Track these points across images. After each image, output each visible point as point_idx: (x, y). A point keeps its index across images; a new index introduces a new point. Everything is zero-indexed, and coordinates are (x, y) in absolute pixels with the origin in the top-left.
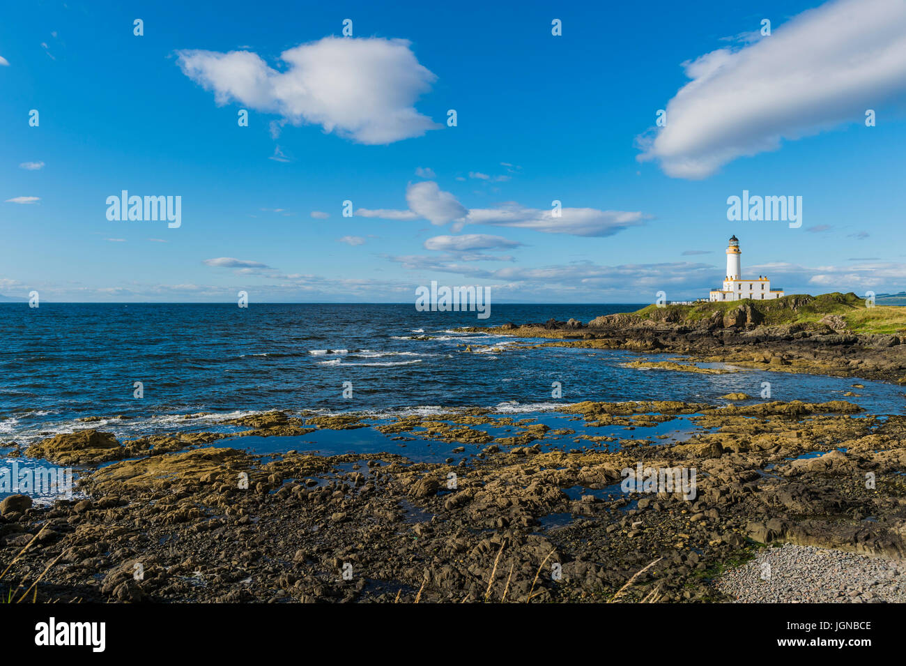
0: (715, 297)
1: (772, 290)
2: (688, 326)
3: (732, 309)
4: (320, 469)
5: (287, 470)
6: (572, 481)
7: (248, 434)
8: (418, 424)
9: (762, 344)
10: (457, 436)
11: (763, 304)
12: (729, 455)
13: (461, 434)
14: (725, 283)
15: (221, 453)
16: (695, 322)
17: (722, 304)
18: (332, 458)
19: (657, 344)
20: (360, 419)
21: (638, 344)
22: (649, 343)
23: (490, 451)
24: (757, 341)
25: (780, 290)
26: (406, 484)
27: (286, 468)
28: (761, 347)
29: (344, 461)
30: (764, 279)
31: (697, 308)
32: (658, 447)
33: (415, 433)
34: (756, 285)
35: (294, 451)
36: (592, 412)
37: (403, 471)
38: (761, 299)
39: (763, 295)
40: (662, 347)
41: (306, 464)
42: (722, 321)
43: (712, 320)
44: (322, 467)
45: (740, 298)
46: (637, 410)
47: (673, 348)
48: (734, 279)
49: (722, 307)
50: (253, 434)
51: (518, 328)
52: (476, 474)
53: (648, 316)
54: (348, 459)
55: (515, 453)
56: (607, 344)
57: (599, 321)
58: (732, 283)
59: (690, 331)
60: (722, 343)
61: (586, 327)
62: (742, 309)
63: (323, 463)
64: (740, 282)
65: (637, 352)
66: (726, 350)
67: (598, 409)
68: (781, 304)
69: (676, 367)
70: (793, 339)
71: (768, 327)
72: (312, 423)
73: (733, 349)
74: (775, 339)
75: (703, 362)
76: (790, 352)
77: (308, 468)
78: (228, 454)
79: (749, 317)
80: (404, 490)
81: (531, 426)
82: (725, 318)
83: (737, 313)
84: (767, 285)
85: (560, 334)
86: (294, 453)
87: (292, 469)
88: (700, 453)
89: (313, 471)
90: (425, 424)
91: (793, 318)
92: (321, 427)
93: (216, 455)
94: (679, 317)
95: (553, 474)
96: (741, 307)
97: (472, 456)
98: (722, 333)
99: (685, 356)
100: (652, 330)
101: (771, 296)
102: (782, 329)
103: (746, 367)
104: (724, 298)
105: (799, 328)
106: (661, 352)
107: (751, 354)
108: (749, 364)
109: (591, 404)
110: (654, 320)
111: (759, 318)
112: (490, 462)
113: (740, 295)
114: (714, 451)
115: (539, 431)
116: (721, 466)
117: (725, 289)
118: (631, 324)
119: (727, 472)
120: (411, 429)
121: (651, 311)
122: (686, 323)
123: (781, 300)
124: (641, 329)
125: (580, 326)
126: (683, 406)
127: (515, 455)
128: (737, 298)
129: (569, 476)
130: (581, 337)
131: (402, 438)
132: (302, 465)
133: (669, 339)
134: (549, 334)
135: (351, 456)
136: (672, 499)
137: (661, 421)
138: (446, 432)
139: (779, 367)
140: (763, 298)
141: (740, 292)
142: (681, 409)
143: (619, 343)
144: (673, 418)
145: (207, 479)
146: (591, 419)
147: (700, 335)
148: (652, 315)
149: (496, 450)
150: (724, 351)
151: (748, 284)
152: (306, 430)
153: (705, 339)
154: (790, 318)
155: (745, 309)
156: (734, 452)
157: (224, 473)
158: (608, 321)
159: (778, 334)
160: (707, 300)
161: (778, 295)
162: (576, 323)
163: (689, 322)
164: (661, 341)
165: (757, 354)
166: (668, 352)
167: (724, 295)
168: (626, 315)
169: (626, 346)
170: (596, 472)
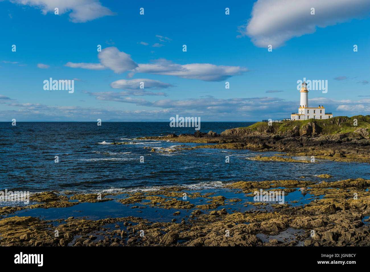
0: (294, 117)
1: (326, 114)
2: (279, 135)
3: (304, 125)
4: (94, 228)
5: (74, 230)
6: (258, 230)
7: (36, 207)
8: (143, 198)
9: (325, 145)
10: (172, 205)
11: (322, 122)
12: (340, 212)
13: (174, 203)
14: (300, 110)
15: (26, 220)
16: (284, 133)
17: (299, 122)
18: (100, 221)
19: (265, 146)
20: (105, 195)
21: (254, 146)
22: (260, 145)
23: (197, 213)
24: (322, 143)
25: (331, 114)
26: (155, 236)
27: (73, 229)
28: (325, 147)
29: (108, 223)
30: (322, 107)
31: (284, 124)
32: (295, 208)
33: (143, 203)
34: (318, 111)
35: (72, 217)
36: (246, 187)
37: (149, 228)
38: (320, 119)
39: (321, 117)
40: (269, 147)
41: (84, 225)
42: (299, 131)
43: (293, 131)
44: (96, 227)
45: (308, 118)
46: (272, 186)
47: (275, 148)
48: (305, 107)
49: (299, 123)
50: (39, 207)
51: (177, 137)
52: (197, 229)
53: (256, 129)
54: (110, 221)
55: (213, 214)
56: (235, 146)
57: (227, 132)
58: (303, 109)
59: (282, 138)
60: (302, 145)
61: (220, 136)
62: (310, 125)
63: (95, 225)
64: (308, 109)
65: (255, 150)
66: (306, 149)
67: (250, 186)
68: (332, 122)
69: (282, 160)
70: (342, 142)
71: (328, 135)
72: (75, 199)
73: (310, 148)
74: (332, 142)
75: (295, 156)
76: (343, 150)
77: (87, 228)
78: (30, 220)
79: (314, 130)
80: (155, 240)
81: (214, 197)
82: (300, 130)
83: (307, 127)
84: (324, 111)
85: (205, 140)
86: (73, 218)
87: (77, 229)
88: (324, 211)
89: (91, 230)
90: (148, 198)
91: (338, 130)
92: (82, 201)
93: (23, 222)
94: (274, 130)
95: (245, 227)
96: (309, 123)
97: (187, 217)
98: (302, 139)
99: (283, 153)
100: (259, 137)
101: (325, 117)
102: (335, 136)
103: (321, 159)
104: (299, 118)
105: (345, 136)
106: (269, 151)
107: (321, 151)
108: (322, 157)
109: (245, 183)
110: (259, 132)
111: (319, 130)
112: (199, 221)
113: (308, 117)
114: (331, 210)
115: (220, 200)
116: (341, 219)
117: (300, 113)
118: (246, 134)
119: (346, 222)
120: (141, 201)
121: (258, 126)
122: (278, 133)
123: (331, 119)
124: (252, 137)
125: (216, 136)
126: (298, 183)
127: (214, 216)
128: (306, 119)
129: (256, 228)
130: (218, 142)
131: (137, 207)
132: (82, 226)
133: (271, 143)
134: (198, 140)
135: (111, 220)
136: (322, 239)
137: (289, 192)
138: (164, 202)
139: (340, 159)
140: (321, 118)
141: (308, 115)
142: (297, 184)
143: (243, 145)
144: (295, 190)
145: (25, 238)
146: (248, 192)
147: (289, 140)
148: (258, 129)
149: (200, 213)
150: (305, 150)
151: (313, 110)
152: (73, 203)
153: (292, 142)
154: (336, 130)
155: (312, 124)
156: (342, 210)
157: (34, 233)
158: (233, 132)
159: (334, 139)
160: (289, 119)
161: (329, 117)
162: (213, 133)
163: (280, 132)
164: (267, 144)
165: (325, 151)
166: (273, 151)
167: (300, 117)
168: (243, 129)
169: (247, 147)
170: (271, 225)
